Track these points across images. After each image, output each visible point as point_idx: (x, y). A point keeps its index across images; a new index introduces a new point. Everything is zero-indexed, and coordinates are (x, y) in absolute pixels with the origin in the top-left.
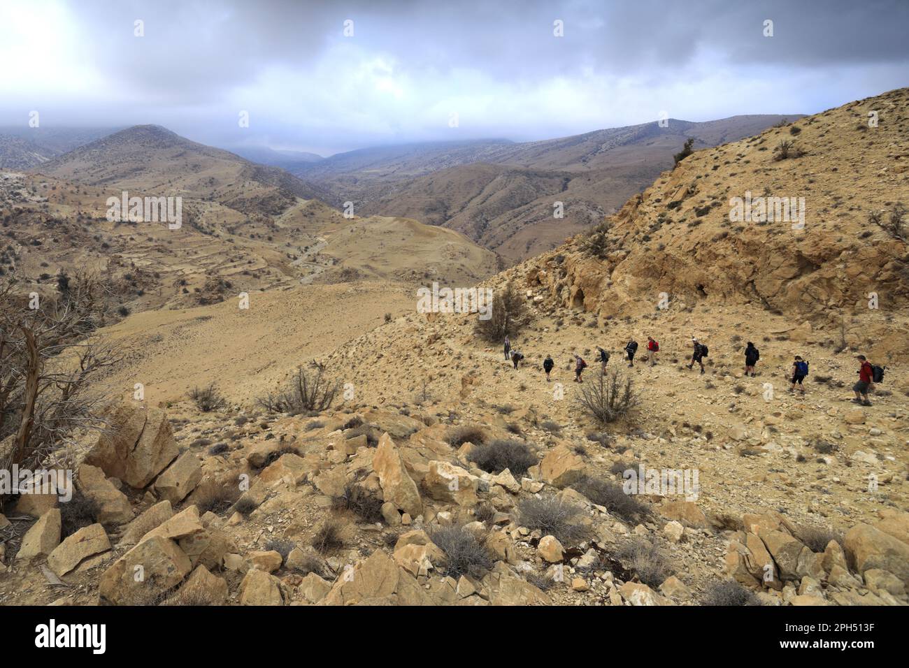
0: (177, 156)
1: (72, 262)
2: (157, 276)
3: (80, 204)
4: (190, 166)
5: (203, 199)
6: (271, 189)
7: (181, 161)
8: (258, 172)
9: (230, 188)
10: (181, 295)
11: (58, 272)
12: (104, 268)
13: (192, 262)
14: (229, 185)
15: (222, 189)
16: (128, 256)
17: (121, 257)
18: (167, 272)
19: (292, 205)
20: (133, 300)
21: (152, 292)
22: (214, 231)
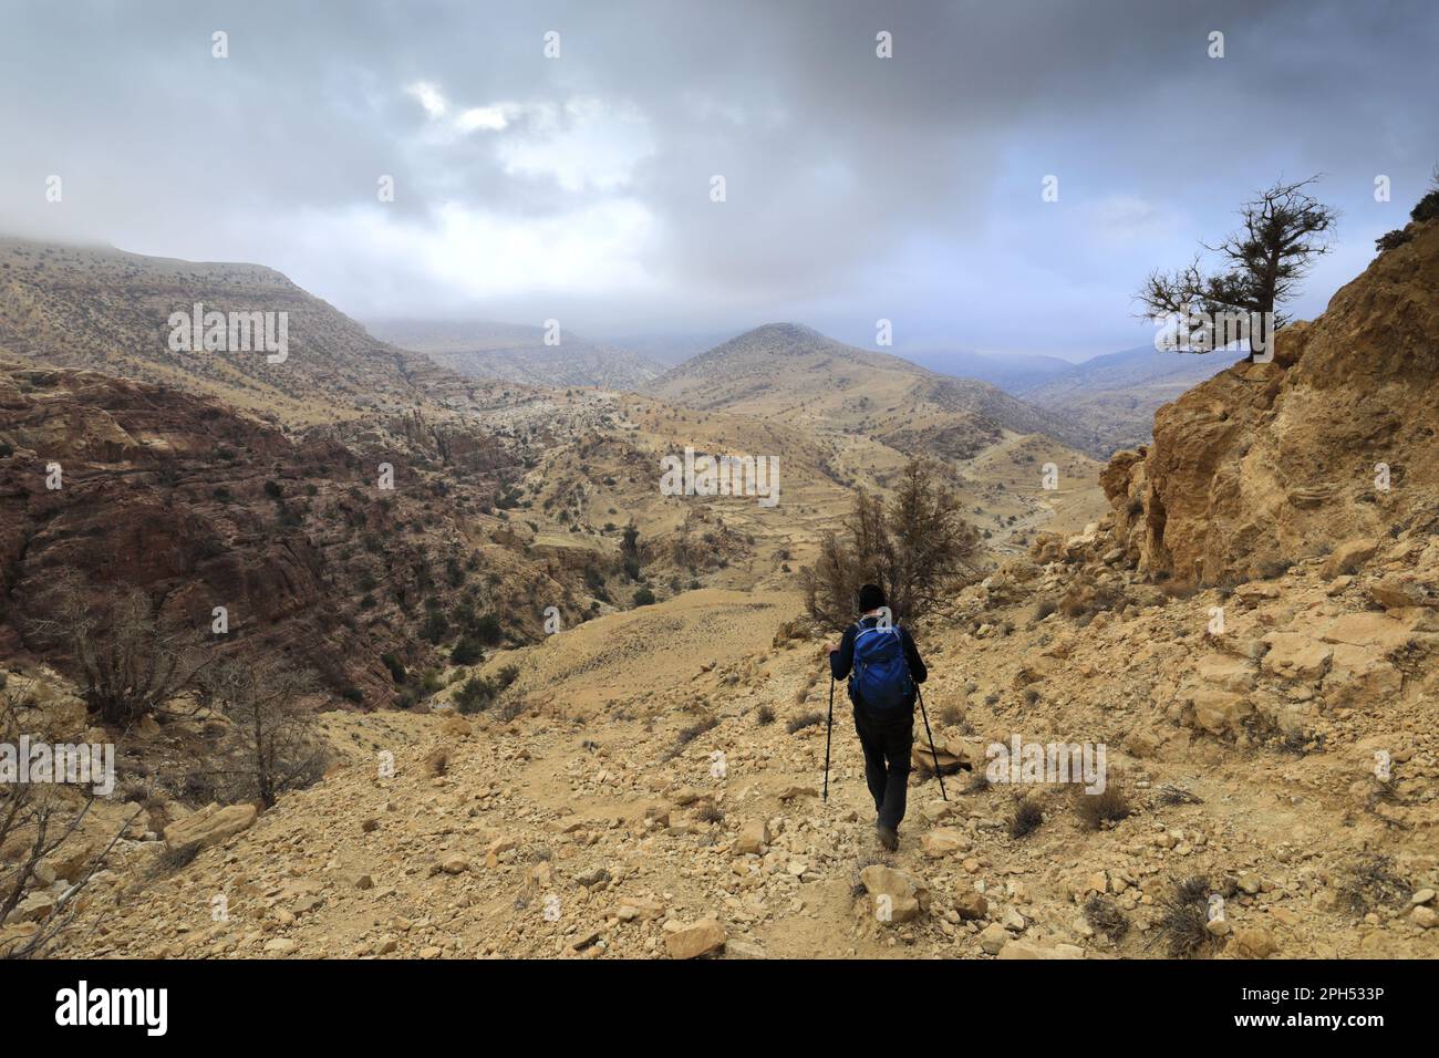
0: (818, 366)
1: (645, 510)
2: (751, 541)
3: (675, 433)
4: (835, 381)
5: (846, 431)
6: (958, 415)
7: (823, 374)
8: (942, 392)
9: (892, 415)
10: (779, 574)
11: (626, 523)
12: (681, 523)
13: (806, 526)
14: (890, 410)
15: (879, 415)
16: (719, 508)
17: (709, 509)
18: (766, 537)
19: (994, 442)
20: (711, 573)
21: (738, 565)
22: (853, 481)
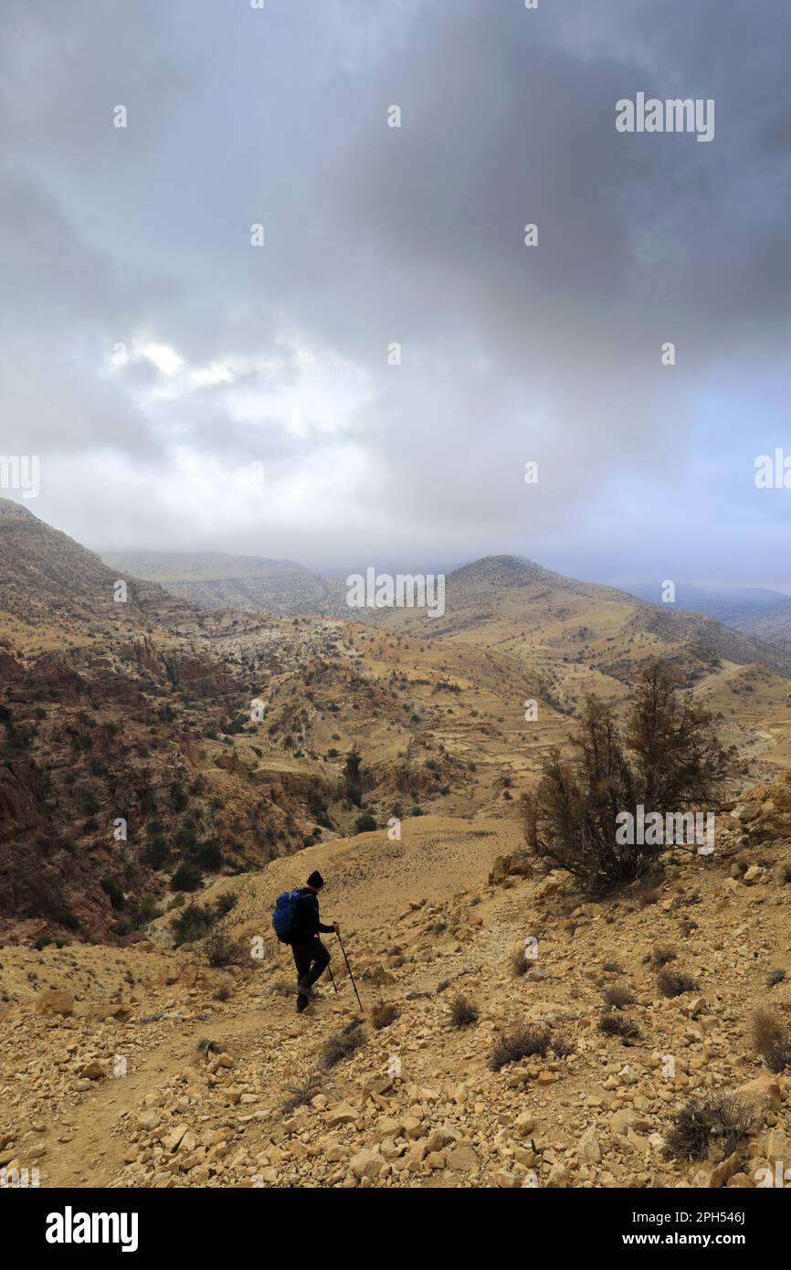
0: (537, 597)
1: (368, 736)
2: (473, 768)
3: (398, 661)
4: (554, 611)
5: (566, 660)
6: (676, 645)
7: (543, 605)
8: (659, 621)
9: (610, 644)
10: (501, 801)
11: (349, 749)
12: (404, 749)
13: (527, 754)
14: (609, 640)
15: (598, 645)
16: (441, 735)
17: (432, 736)
18: (488, 764)
19: (712, 672)
20: (433, 799)
21: (460, 792)
22: (574, 709)
